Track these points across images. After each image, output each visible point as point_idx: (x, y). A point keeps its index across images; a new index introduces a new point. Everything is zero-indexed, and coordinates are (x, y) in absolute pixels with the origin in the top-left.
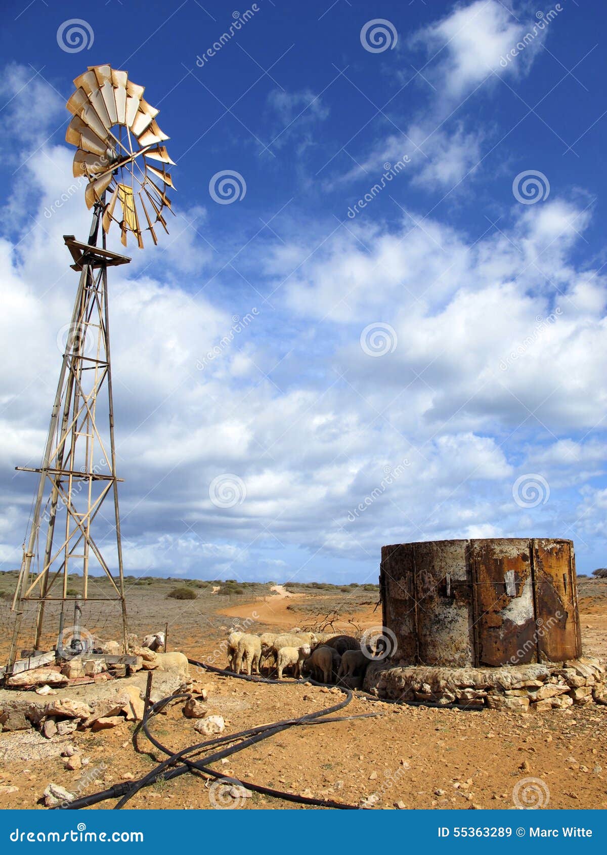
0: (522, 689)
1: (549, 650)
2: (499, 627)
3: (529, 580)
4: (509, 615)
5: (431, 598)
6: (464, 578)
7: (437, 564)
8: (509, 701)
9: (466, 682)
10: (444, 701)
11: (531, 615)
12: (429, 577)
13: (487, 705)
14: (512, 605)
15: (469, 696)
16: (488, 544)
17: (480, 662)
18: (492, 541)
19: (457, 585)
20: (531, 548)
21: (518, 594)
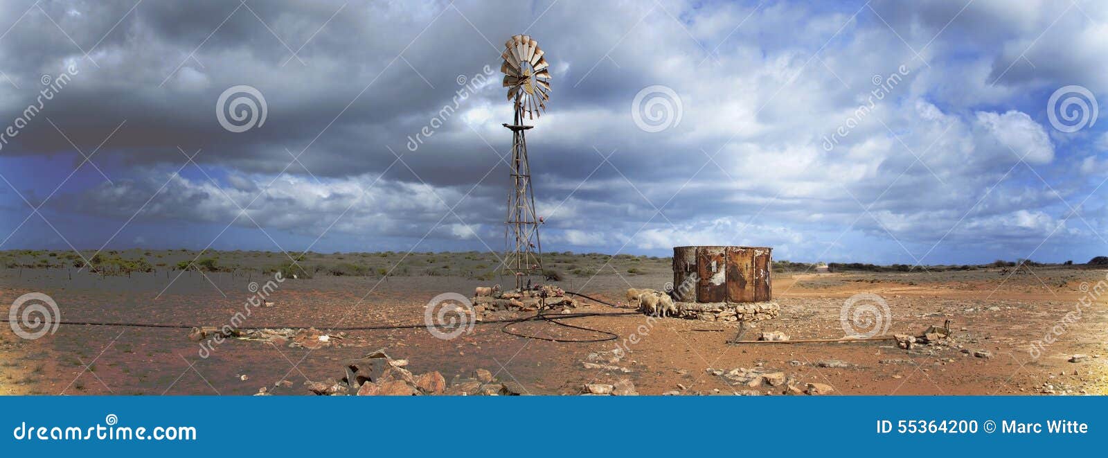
0: (711, 312)
1: (732, 297)
2: (707, 286)
3: (724, 265)
4: (713, 281)
5: (683, 272)
6: (695, 264)
7: (685, 257)
8: (704, 317)
9: (689, 308)
10: (681, 316)
11: (724, 281)
12: (683, 263)
13: (696, 318)
14: (715, 276)
15: (690, 314)
16: (705, 249)
17: (699, 301)
18: (707, 247)
19: (692, 266)
20: (726, 250)
21: (717, 272)
